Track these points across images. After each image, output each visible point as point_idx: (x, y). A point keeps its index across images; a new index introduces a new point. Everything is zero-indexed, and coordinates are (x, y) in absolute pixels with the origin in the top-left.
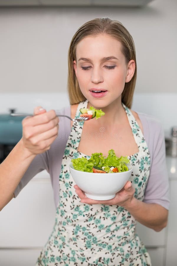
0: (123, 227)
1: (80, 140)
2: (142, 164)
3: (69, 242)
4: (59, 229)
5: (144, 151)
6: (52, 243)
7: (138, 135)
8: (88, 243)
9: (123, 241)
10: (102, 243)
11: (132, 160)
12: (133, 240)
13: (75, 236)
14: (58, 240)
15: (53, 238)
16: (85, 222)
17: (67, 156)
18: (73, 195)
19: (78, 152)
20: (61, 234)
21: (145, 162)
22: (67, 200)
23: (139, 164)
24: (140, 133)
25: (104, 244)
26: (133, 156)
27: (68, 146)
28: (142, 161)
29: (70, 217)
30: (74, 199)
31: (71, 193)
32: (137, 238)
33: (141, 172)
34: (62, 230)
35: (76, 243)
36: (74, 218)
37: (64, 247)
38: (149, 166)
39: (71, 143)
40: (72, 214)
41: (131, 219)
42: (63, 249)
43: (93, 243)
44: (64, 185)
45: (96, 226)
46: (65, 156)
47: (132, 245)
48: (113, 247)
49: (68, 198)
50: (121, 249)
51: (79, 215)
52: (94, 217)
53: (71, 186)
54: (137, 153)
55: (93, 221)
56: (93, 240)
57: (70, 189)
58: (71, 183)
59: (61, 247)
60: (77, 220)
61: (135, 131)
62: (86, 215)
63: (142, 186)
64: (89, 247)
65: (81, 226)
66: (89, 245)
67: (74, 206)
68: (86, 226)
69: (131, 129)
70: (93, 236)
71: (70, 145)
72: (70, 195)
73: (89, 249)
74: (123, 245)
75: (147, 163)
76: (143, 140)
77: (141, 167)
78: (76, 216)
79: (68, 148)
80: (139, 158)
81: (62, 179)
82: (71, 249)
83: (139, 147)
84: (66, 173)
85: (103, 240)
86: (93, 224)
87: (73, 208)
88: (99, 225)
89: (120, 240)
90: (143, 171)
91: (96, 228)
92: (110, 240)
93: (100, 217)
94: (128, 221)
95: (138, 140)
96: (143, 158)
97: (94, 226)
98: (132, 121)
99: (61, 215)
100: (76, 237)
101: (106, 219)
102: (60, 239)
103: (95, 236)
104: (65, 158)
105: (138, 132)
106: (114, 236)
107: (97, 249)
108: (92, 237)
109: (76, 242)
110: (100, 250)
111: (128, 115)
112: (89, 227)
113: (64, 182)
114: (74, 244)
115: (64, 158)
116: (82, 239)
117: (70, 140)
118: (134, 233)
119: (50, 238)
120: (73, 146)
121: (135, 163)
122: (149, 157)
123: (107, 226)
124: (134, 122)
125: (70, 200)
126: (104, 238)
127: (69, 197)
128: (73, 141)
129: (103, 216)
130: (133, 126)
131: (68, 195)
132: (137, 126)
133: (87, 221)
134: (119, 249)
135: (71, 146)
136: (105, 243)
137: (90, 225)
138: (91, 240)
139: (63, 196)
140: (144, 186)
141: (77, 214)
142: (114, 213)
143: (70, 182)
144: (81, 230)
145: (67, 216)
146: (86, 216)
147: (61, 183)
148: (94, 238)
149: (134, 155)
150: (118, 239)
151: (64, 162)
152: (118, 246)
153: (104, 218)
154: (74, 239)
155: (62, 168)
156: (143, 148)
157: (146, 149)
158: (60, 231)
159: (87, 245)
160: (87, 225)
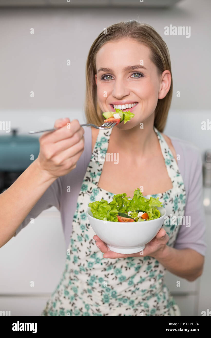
0: (149, 278)
1: (101, 173)
2: (176, 203)
3: (82, 294)
4: (70, 278)
5: (179, 187)
6: (62, 293)
7: (172, 167)
8: (106, 297)
9: (149, 295)
10: (123, 297)
11: (164, 199)
12: (160, 292)
13: (90, 287)
14: (69, 290)
15: (62, 288)
16: (102, 271)
17: (84, 192)
18: (90, 240)
19: (98, 188)
20: (73, 283)
21: (179, 200)
22: (82, 245)
23: (172, 203)
24: (174, 164)
25: (124, 299)
26: (165, 193)
27: (86, 180)
28: (176, 200)
29: (84, 265)
30: (91, 244)
31: (87, 236)
32: (165, 290)
33: (174, 212)
34: (75, 280)
35: (91, 296)
36: (89, 266)
37: (76, 300)
38: (184, 205)
39: (89, 176)
40: (87, 261)
41: (158, 269)
42: (74, 301)
43: (111, 297)
44: (79, 227)
45: (116, 277)
46: (82, 193)
47: (159, 299)
48: (136, 302)
49: (83, 242)
50: (145, 304)
51: (96, 263)
52: (114, 266)
53: (88, 228)
54: (171, 189)
55: (112, 271)
56: (112, 294)
57: (86, 232)
58: (88, 226)
59: (72, 298)
60: (94, 268)
61: (168, 162)
62: (105, 263)
63: (175, 230)
64: (107, 301)
65: (97, 276)
66: (107, 300)
67: (90, 252)
68: (103, 277)
69: (164, 159)
70: (112, 288)
71: (88, 179)
72: (86, 239)
73: (107, 304)
74: (148, 299)
75: (182, 202)
76: (178, 173)
77: (175, 207)
78: (92, 264)
79: (85, 183)
80: (173, 195)
81: (76, 220)
82: (84, 302)
83: (173, 182)
84: (83, 213)
85: (124, 294)
86: (112, 274)
87: (90, 254)
88: (119, 276)
89: (144, 294)
90: (177, 212)
91: (116, 279)
92: (132, 294)
93: (122, 267)
94: (155, 271)
95: (172, 173)
96: (178, 196)
97: (114, 276)
98: (165, 150)
99: (73, 262)
100: (92, 289)
101: (128, 269)
102: (71, 289)
103: (115, 289)
104: (82, 195)
105: (172, 163)
106: (138, 289)
107: (117, 304)
108: (111, 291)
109: (91, 294)
110: (120, 305)
111: (160, 141)
112: (108, 278)
113: (79, 223)
114: (88, 297)
115: (80, 195)
116: (99, 292)
117: (89, 173)
118: (161, 285)
119: (58, 287)
120: (93, 181)
121: (168, 202)
122: (185, 195)
123: (129, 278)
124: (167, 151)
125: (87, 244)
126: (126, 292)
127: (85, 241)
128: (92, 173)
129: (125, 265)
130: (167, 156)
131: (83, 239)
132: (170, 155)
133: (105, 269)
134: (143, 304)
135: (90, 181)
136: (126, 298)
137: (108, 275)
138: (109, 294)
139: (77, 240)
140: (177, 230)
141: (94, 262)
142: (139, 262)
143: (86, 225)
144: (97, 281)
145: (81, 264)
146: (104, 265)
147: (75, 224)
148: (113, 292)
149: (167, 192)
150: (141, 293)
151: (80, 199)
152: (141, 301)
153: (126, 267)
154: (89, 291)
155: (78, 206)
156: (178, 183)
157: (181, 185)
158: (72, 280)
159: (104, 300)
160: (105, 275)
